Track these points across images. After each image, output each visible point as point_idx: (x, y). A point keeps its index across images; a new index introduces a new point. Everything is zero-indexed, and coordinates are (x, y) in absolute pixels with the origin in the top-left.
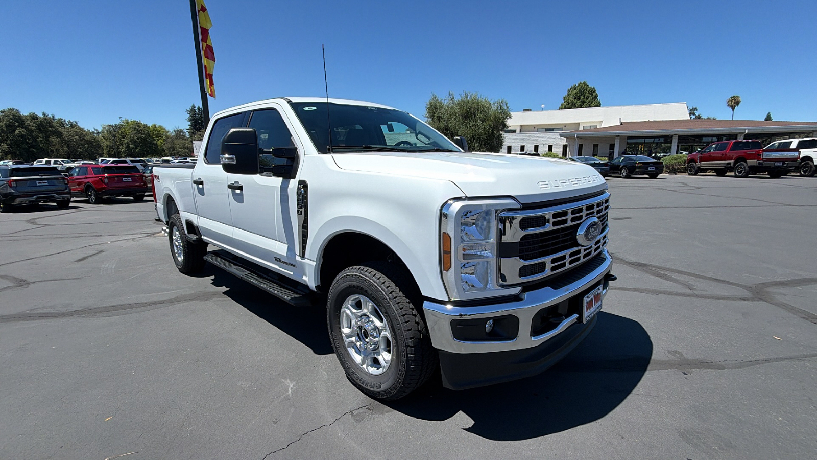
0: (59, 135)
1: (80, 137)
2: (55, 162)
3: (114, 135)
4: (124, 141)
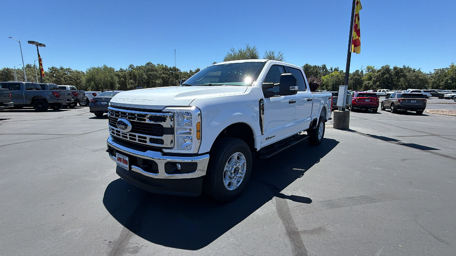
0: (405, 76)
1: (416, 77)
2: (383, 91)
3: (439, 75)
4: (445, 78)
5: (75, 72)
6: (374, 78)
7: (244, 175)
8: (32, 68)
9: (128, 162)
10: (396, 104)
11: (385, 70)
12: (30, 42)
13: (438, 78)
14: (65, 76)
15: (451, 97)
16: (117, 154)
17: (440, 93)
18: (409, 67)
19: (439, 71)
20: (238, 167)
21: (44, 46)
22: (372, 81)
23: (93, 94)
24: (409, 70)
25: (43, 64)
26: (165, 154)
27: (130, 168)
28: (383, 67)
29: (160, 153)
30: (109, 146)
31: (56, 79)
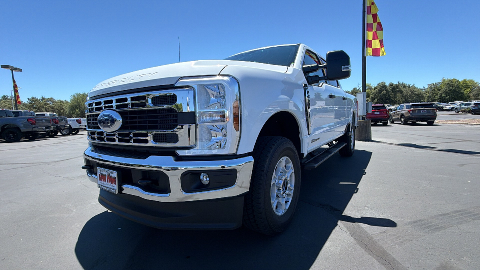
0: (401, 92)
1: (412, 93)
3: (433, 90)
4: (439, 92)
5: (58, 102)
6: (372, 94)
7: (292, 191)
8: (9, 99)
9: (117, 180)
10: (406, 115)
11: (381, 87)
12: (3, 67)
13: (432, 92)
14: (46, 106)
15: (450, 109)
16: (99, 169)
17: (438, 105)
18: (404, 83)
19: (432, 86)
20: (287, 178)
21: (21, 70)
22: (370, 98)
23: (77, 121)
24: (405, 86)
25: (18, 91)
26: (179, 159)
27: (121, 189)
28: (379, 84)
29: (171, 158)
30: (87, 161)
31: (36, 109)
